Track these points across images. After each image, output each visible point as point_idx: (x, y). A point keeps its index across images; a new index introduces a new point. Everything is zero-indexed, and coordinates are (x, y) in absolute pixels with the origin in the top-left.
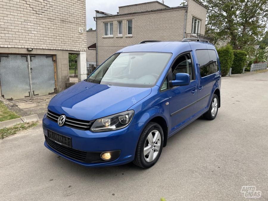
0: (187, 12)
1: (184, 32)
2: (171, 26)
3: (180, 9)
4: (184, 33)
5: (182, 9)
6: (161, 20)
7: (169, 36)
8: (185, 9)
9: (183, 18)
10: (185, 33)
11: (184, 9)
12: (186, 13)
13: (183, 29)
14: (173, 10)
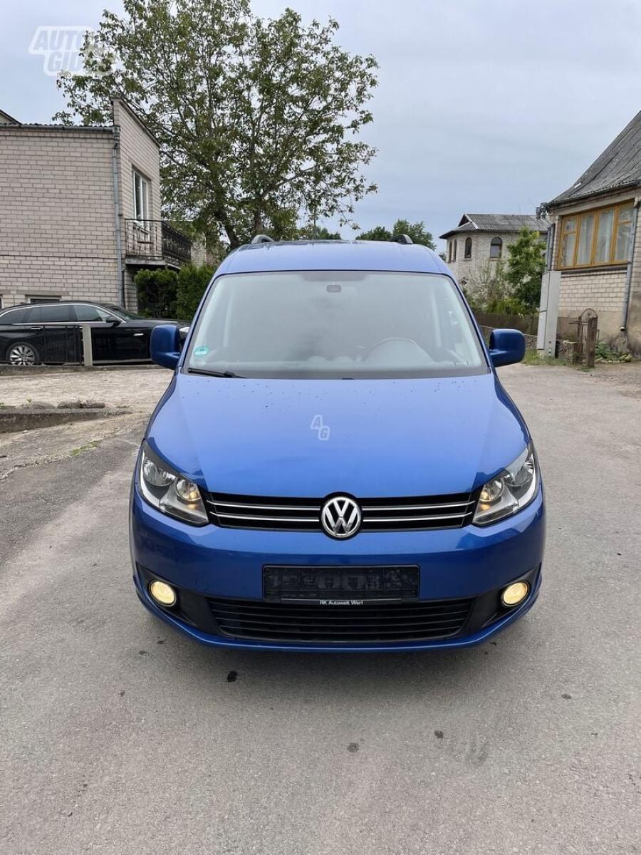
0: (116, 147)
1: (117, 213)
2: (64, 187)
3: (93, 136)
4: (117, 217)
5: (99, 136)
6: (20, 162)
7: (63, 223)
8: (110, 136)
9: (107, 165)
10: (121, 215)
11: (105, 136)
12: (114, 152)
13: (112, 202)
14: (64, 135)
